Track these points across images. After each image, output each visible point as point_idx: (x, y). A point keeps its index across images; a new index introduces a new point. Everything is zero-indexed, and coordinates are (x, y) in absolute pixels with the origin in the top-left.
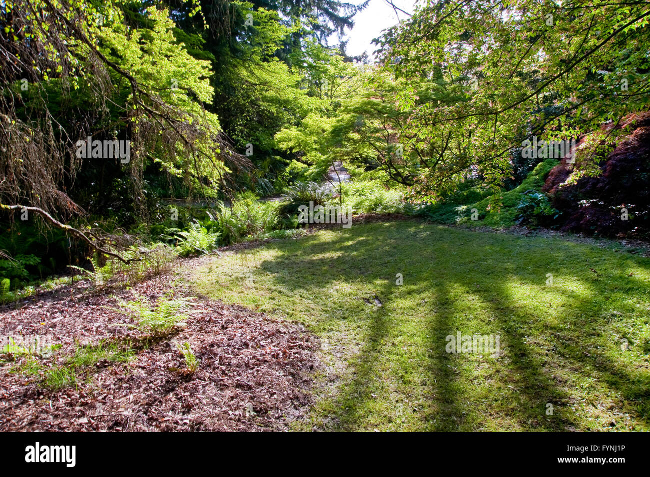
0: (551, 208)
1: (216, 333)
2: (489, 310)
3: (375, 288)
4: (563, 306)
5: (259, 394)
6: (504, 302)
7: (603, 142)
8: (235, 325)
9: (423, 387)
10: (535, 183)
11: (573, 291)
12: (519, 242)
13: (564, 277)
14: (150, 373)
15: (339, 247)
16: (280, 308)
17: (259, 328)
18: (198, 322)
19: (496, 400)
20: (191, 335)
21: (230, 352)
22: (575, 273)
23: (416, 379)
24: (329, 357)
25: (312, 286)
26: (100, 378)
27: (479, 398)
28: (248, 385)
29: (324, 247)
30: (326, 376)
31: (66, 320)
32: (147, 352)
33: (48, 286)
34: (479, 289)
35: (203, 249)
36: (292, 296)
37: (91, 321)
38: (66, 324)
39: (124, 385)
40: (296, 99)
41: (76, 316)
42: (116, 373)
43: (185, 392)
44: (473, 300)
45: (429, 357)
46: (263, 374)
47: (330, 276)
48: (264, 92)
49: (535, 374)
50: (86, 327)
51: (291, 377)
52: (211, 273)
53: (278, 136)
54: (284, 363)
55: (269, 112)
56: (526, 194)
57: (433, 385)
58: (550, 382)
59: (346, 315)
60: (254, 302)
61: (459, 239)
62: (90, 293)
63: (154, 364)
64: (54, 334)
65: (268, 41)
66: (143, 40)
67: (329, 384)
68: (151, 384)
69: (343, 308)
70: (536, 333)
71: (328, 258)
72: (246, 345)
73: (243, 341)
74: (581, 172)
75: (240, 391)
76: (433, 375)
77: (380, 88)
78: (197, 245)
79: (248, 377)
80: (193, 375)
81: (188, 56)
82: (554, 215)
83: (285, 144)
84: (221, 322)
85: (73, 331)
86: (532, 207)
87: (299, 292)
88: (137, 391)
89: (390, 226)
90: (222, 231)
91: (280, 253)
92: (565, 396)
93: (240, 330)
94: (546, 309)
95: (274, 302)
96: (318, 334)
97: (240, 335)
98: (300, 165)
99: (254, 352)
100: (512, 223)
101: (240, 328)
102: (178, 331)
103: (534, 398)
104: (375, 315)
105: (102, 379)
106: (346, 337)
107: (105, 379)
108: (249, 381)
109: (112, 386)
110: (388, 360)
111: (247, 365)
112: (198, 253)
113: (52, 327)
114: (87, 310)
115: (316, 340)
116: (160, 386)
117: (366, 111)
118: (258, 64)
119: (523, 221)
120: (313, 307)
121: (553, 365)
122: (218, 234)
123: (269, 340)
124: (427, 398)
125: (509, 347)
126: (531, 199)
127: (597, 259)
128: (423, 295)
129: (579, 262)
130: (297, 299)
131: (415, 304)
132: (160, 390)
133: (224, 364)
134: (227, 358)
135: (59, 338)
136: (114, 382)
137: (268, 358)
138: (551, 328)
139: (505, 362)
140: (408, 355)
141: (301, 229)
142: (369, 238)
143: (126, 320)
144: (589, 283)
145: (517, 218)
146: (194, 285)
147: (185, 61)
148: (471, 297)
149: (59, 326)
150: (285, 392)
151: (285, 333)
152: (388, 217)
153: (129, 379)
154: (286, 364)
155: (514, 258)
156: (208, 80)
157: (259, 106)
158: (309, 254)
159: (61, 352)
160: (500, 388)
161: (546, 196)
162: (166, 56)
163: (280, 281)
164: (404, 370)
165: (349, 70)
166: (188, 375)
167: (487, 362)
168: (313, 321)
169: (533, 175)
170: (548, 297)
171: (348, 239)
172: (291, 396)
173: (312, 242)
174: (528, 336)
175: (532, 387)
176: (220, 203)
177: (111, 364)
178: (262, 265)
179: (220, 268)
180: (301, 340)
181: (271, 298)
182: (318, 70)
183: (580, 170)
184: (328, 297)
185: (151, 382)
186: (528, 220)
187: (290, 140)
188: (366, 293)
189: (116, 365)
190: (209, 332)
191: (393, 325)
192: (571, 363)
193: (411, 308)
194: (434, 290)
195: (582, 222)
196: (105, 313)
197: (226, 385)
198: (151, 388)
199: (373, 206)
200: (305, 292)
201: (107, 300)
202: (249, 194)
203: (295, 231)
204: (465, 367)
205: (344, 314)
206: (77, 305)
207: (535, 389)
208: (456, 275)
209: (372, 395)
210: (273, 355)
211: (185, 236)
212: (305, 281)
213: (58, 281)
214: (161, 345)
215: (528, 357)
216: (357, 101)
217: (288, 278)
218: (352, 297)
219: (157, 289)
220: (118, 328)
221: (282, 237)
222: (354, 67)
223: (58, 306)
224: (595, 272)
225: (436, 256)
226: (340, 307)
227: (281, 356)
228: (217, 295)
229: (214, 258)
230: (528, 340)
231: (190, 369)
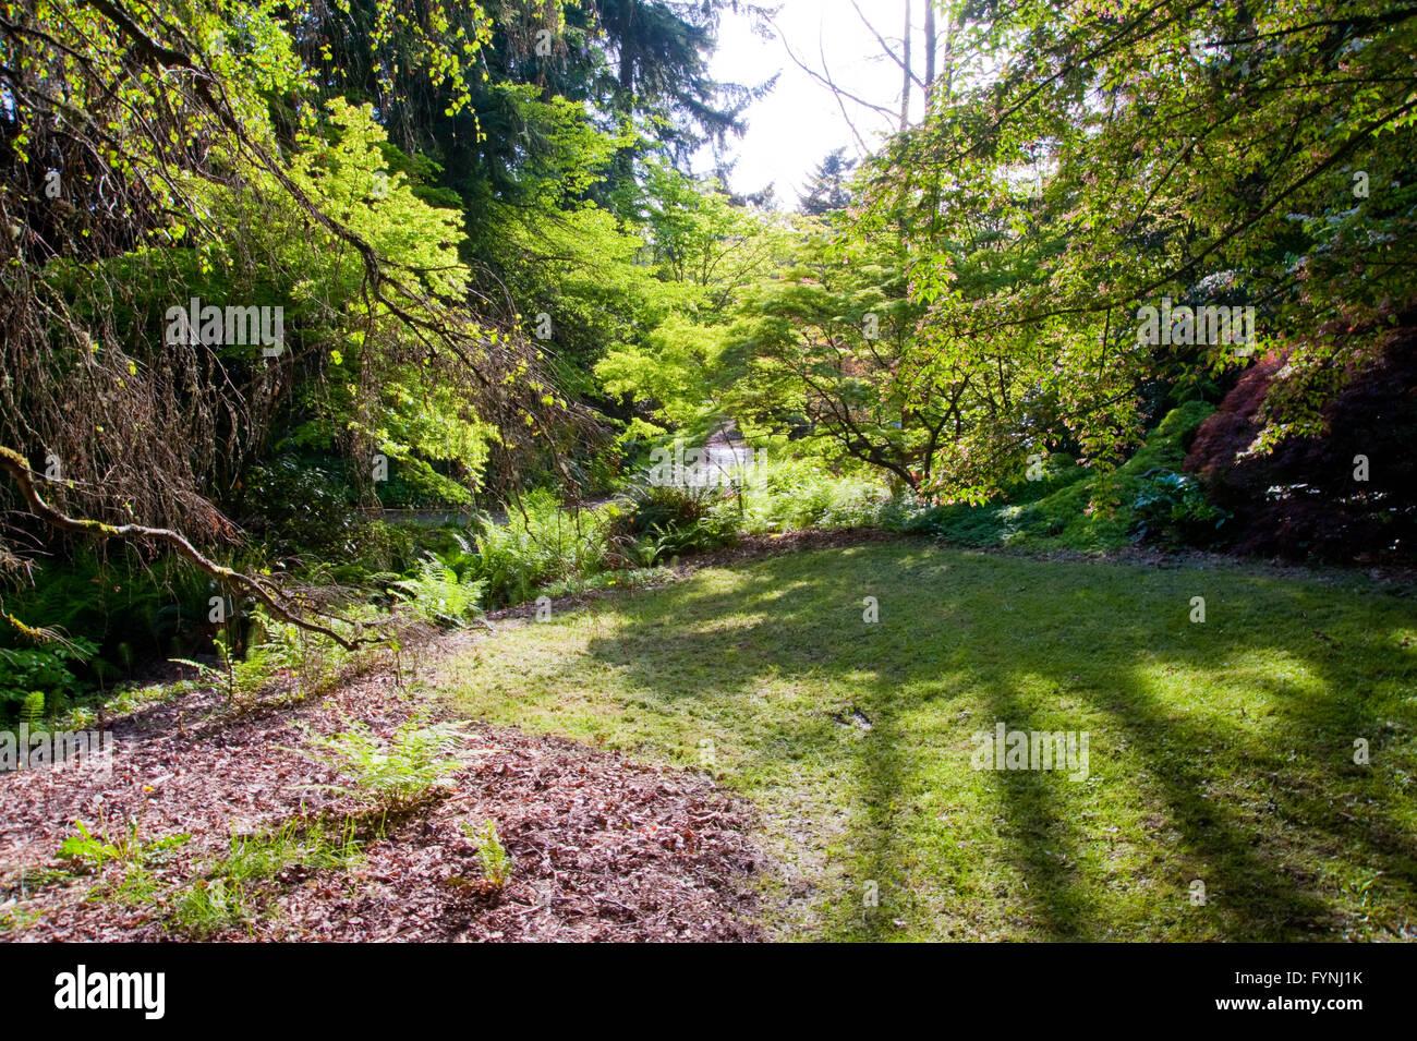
0: (1208, 505)
1: (527, 799)
2: (1111, 728)
3: (850, 690)
4: (1271, 714)
5: (653, 928)
6: (1140, 711)
7: (1327, 363)
8: (564, 780)
9: (1002, 900)
10: (1166, 453)
11: (1286, 682)
12: (1146, 580)
13: (1261, 652)
14: (404, 890)
15: (751, 604)
16: (651, 739)
17: (620, 784)
18: (479, 775)
19: (1169, 924)
20: (472, 805)
21: (570, 840)
22: (1281, 644)
23: (982, 883)
24: (782, 844)
25: (711, 690)
26: (293, 907)
27: (1131, 920)
28: (625, 909)
29: (719, 605)
30: (784, 886)
31: (181, 780)
32: (383, 846)
33: (121, 707)
34: (1081, 684)
35: (454, 616)
36: (672, 715)
37: (238, 782)
38: (184, 790)
39: (353, 921)
40: (632, 286)
41: (203, 772)
42: (328, 895)
43: (492, 931)
44: (1071, 707)
45: (1000, 834)
46: (652, 884)
47: (745, 668)
48: (564, 275)
49: (1241, 864)
50: (230, 795)
51: (712, 891)
52: (480, 669)
53: (602, 367)
54: (691, 859)
55: (576, 316)
56: (1148, 477)
57: (1023, 895)
58: (1280, 880)
59: (799, 751)
60: (591, 728)
61: (1014, 578)
62: (220, 719)
63: (407, 872)
64: (162, 811)
65: (571, 165)
66: (318, 169)
67: (795, 902)
68: (413, 917)
69: (788, 735)
70: (1225, 773)
71: (732, 629)
72: (601, 822)
73: (592, 813)
74: (1283, 426)
75: (611, 923)
76: (1019, 874)
77: (820, 261)
78: (441, 609)
79: (621, 893)
80: (500, 891)
81: (415, 201)
82: (1216, 519)
83: (619, 383)
84: (531, 775)
85: (205, 804)
86: (1166, 505)
87: (684, 704)
88: (384, 932)
89: (856, 556)
90: (490, 577)
91: (626, 622)
92: (1320, 909)
93: (578, 791)
94: (1235, 722)
95: (633, 727)
96: (748, 794)
97: (582, 801)
98: (649, 429)
99: (622, 837)
100: (1124, 541)
101: (579, 786)
102: (439, 797)
103: (1251, 916)
104: (861, 749)
105: (298, 908)
106: (810, 798)
107: (306, 909)
108: (624, 902)
109: (326, 924)
110: (913, 845)
111: (614, 867)
112: (444, 625)
113: (155, 798)
114: (223, 757)
115: (745, 807)
116: (434, 920)
117: (793, 311)
118: (552, 215)
119: (1147, 536)
120: (723, 737)
121: (1276, 842)
122: (481, 583)
123: (647, 811)
124: (1015, 923)
125: (1172, 806)
126: (1161, 487)
127: (1324, 611)
128: (960, 701)
129: (1288, 619)
130: (682, 718)
131: (944, 720)
132: (435, 929)
133: (563, 867)
134: (566, 853)
135: (176, 821)
136: (327, 914)
137: (655, 849)
138: (1257, 763)
139: (1171, 838)
140: (953, 833)
141: (661, 568)
142: (814, 583)
143: (318, 776)
144: (1318, 662)
145: (1133, 530)
146: (448, 695)
147: (407, 210)
148: (1065, 702)
149: (169, 794)
150: (706, 924)
151: (677, 794)
152: (848, 536)
153: (360, 906)
154: (697, 861)
155: (1144, 616)
156: (454, 250)
157: (555, 303)
158: (689, 622)
159: (190, 851)
160: (1171, 896)
161: (1193, 479)
162: (366, 200)
163: (642, 681)
164: (952, 864)
165: (740, 225)
166: (489, 893)
167: (1130, 842)
168: (729, 765)
169: (1158, 437)
170: (1235, 696)
171: (769, 587)
172: (721, 932)
173: (690, 595)
174: (1209, 782)
175: (1242, 890)
176: (483, 515)
177: (312, 874)
178: (591, 649)
179: (499, 656)
180: (715, 807)
181: (626, 720)
182: (675, 225)
183: (1280, 423)
184: (751, 714)
185: (412, 911)
186: (1157, 532)
187: (628, 376)
188: (832, 702)
189: (323, 877)
190: (511, 798)
191: (906, 769)
192: (1315, 837)
193: (938, 731)
194: (979, 689)
195: (1278, 533)
196: (269, 763)
197: (577, 913)
198: (414, 924)
199: (810, 514)
200: (699, 704)
201: (263, 733)
202: (540, 495)
203: (650, 573)
204: (1083, 854)
205: (792, 749)
206: (197, 747)
207: (1250, 896)
208: (1023, 656)
209: (896, 922)
210: (665, 842)
211: (411, 589)
212: (692, 680)
213: (140, 695)
214: (411, 829)
215: (1219, 828)
216: (771, 289)
217: (653, 675)
218: (801, 710)
219: (370, 707)
220: (305, 794)
221: (623, 587)
222: (752, 216)
223: (154, 749)
224: (1327, 639)
225: (971, 616)
226: (782, 734)
227: (680, 843)
228: (506, 717)
229: (480, 636)
230: (1211, 790)
231: (492, 880)
